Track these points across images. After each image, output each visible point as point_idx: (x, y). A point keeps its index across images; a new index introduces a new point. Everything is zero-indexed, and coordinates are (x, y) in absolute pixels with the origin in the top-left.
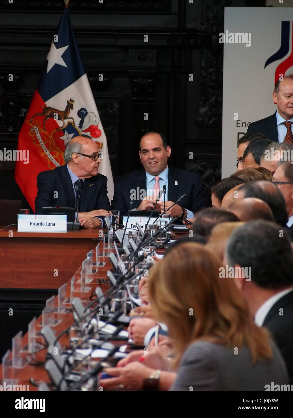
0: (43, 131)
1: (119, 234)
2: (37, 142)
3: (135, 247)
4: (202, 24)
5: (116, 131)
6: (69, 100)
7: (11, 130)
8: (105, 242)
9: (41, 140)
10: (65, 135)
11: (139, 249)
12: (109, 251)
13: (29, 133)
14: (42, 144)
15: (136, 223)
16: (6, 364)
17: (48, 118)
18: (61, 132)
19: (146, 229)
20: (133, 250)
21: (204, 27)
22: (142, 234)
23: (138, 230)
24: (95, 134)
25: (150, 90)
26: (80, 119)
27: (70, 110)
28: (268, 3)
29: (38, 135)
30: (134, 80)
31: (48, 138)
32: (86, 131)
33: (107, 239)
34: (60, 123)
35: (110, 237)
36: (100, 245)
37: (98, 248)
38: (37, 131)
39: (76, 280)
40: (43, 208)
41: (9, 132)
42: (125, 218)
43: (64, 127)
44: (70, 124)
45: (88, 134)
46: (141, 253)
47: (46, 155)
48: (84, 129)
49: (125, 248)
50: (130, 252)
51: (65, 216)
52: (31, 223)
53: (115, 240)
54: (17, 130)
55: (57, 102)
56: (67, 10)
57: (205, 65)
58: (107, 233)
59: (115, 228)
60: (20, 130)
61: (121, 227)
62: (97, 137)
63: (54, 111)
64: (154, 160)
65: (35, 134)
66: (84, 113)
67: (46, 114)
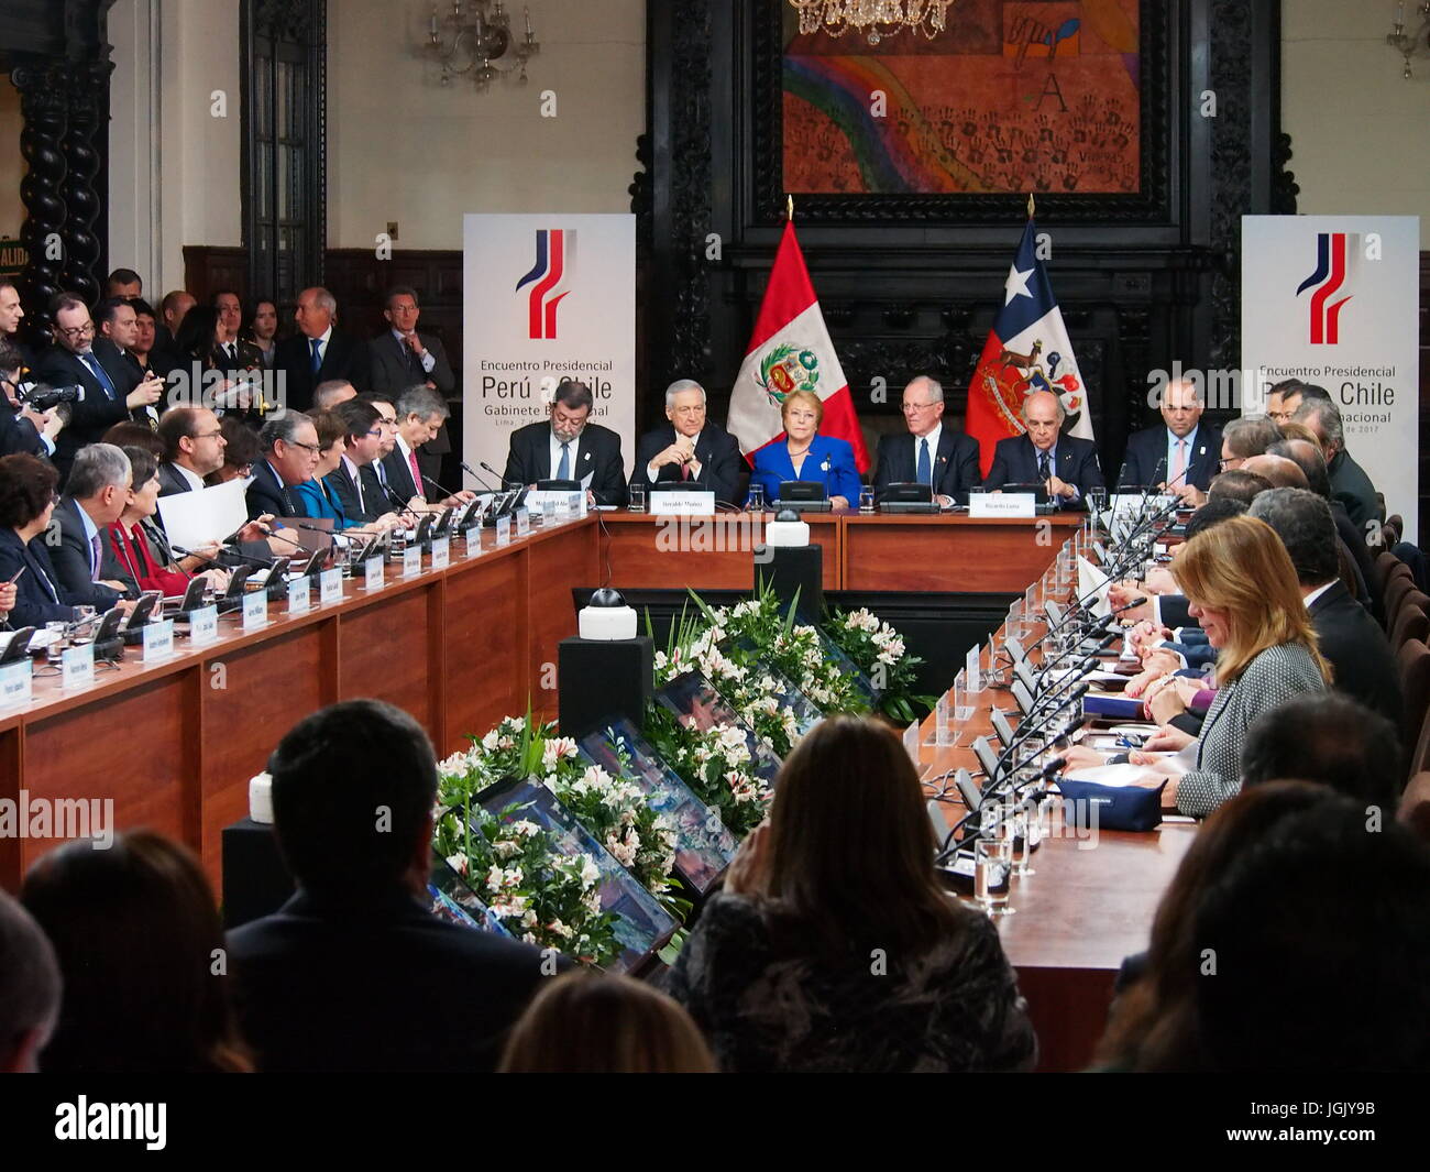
0: (1001, 383)
1: (1106, 517)
2: (994, 397)
3: (1127, 535)
4: (1212, 239)
6: (1035, 342)
7: (958, 383)
8: (1087, 529)
9: (998, 396)
10: (1031, 388)
11: (1132, 537)
12: (1092, 540)
13: (983, 386)
14: (1000, 400)
15: (1129, 504)
16: (958, 687)
17: (1008, 366)
18: (1025, 384)
19: (1141, 511)
20: (1124, 538)
21: (1215, 242)
22: (1136, 518)
23: (1131, 513)
24: (1071, 386)
25: (1144, 327)
26: (1051, 367)
27: (1036, 354)
28: (1298, 211)
29: (995, 389)
30: (1123, 314)
31: (1008, 393)
32: (1059, 382)
33: (1089, 525)
34: (1024, 372)
35: (1093, 523)
36: (1080, 534)
37: (1078, 538)
38: (992, 384)
39: (1049, 579)
40: (1006, 485)
41: (956, 385)
42: (1113, 497)
43: (1029, 378)
44: (1037, 373)
45: (1062, 386)
46: (1135, 543)
47: (1005, 416)
48: (1056, 381)
49: (1114, 535)
50: (1121, 542)
51: (1033, 496)
52: (987, 505)
53: (1101, 527)
54: (966, 383)
55: (1019, 344)
56: (1031, 222)
57: (1218, 293)
58: (1089, 517)
59: (1100, 510)
60: (970, 383)
61: (1108, 508)
62: (1073, 390)
63: (1015, 357)
64: (1182, 422)
65: (991, 387)
66: (1056, 358)
67: (1004, 361)
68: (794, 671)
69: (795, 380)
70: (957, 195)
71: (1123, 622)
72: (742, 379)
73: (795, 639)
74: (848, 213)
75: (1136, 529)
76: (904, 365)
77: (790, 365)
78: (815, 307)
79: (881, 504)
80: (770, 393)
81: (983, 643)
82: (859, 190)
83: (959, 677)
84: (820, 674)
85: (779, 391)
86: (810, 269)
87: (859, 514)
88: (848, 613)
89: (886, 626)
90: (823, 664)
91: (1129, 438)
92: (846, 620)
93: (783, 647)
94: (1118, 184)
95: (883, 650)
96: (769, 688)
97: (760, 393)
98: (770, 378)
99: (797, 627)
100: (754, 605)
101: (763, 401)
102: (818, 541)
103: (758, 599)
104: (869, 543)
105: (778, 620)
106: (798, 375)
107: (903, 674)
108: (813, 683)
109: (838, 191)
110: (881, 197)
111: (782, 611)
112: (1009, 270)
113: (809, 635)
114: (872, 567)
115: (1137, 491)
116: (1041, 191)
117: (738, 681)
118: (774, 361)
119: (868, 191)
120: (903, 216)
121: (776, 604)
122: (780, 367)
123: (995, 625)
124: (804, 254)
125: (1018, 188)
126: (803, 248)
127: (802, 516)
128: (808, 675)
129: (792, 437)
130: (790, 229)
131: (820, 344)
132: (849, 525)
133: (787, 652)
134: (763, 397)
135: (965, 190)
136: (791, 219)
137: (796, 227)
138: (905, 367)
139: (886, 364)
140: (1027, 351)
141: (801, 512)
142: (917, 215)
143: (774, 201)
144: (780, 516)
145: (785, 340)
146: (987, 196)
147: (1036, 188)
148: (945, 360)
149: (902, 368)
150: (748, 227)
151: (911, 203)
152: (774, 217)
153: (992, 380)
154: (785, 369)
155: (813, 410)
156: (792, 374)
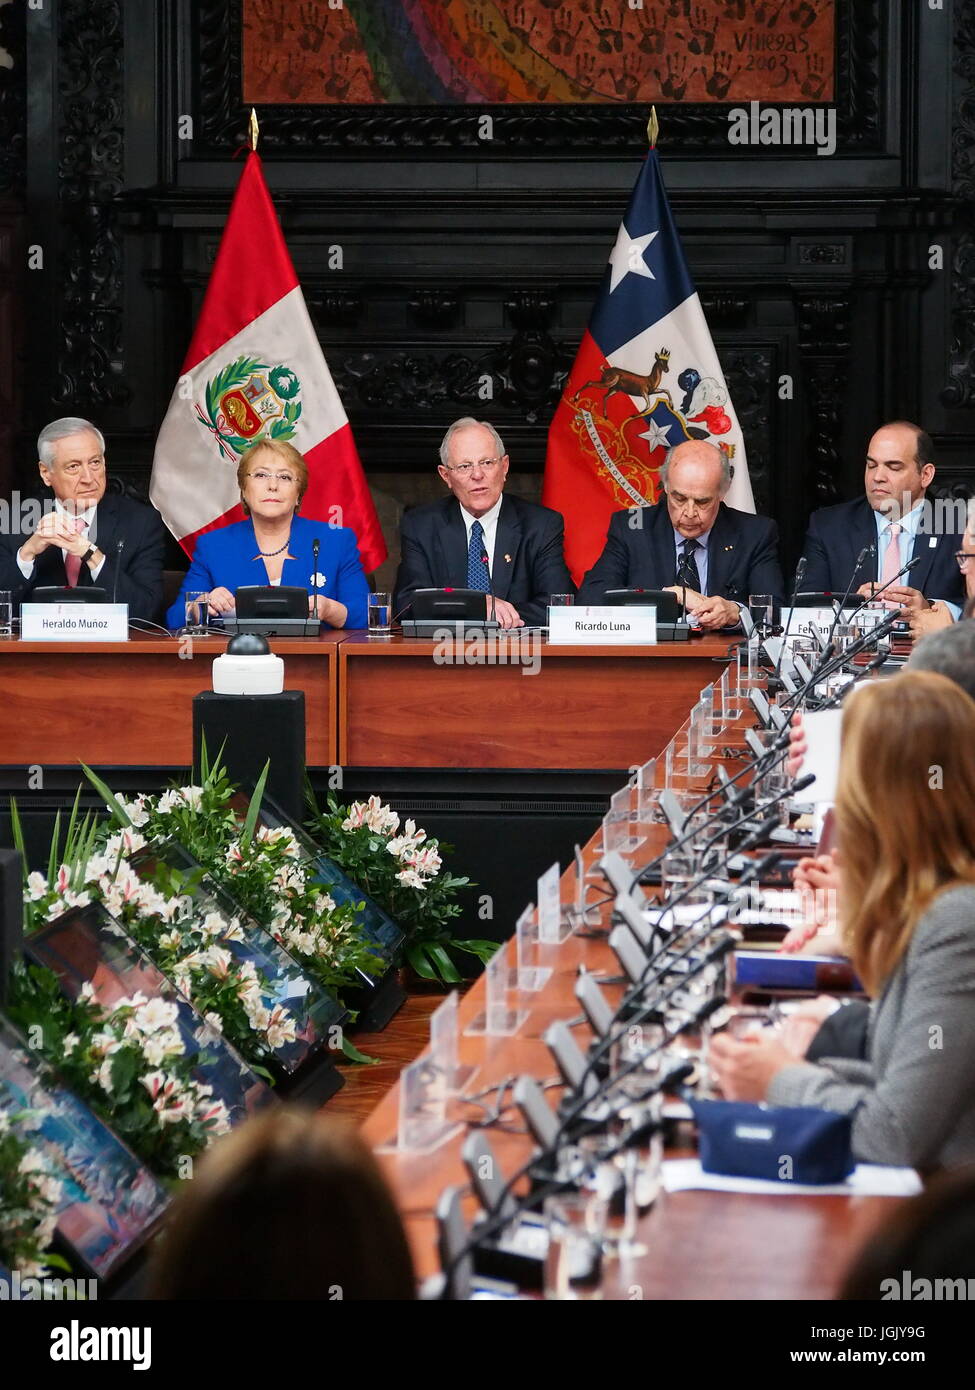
0: (602, 421)
1: (772, 646)
2: (590, 444)
3: (807, 676)
4: (955, 178)
5: (764, 419)
6: (659, 353)
7: (531, 419)
8: (741, 665)
9: (597, 442)
10: (651, 428)
11: (816, 679)
12: (749, 684)
13: (573, 426)
14: (601, 450)
15: (810, 623)
16: (525, 934)
17: (614, 392)
18: (644, 422)
19: (831, 635)
20: (803, 682)
21: (958, 185)
22: (823, 647)
23: (815, 638)
24: (718, 425)
25: (840, 327)
26: (685, 393)
27: (661, 373)
29: (592, 430)
30: (805, 305)
31: (614, 437)
32: (698, 419)
33: (744, 657)
34: (639, 403)
35: (752, 654)
36: (730, 674)
37: (725, 680)
38: (588, 421)
39: (677, 750)
40: (608, 592)
41: (528, 423)
42: (785, 612)
43: (648, 412)
44: (661, 404)
45: (703, 426)
46: (821, 689)
47: (609, 475)
48: (693, 416)
49: (786, 677)
50: (798, 687)
51: (653, 609)
52: (578, 625)
53: (764, 661)
54: (545, 419)
55: (633, 356)
56: (653, 153)
57: (963, 268)
58: (744, 645)
59: (764, 632)
60: (552, 419)
61: (776, 630)
62: (722, 431)
63: (625, 377)
64: (882, 487)
65: (585, 427)
66: (693, 379)
67: (608, 384)
68: (259, 900)
69: (263, 416)
70: (534, 106)
72: (175, 414)
73: (260, 848)
74: (349, 137)
75: (819, 669)
76: (443, 390)
77: (254, 391)
78: (296, 296)
79: (404, 623)
80: (221, 437)
81: (566, 860)
82: (369, 99)
83: (527, 916)
84: (301, 906)
85: (236, 434)
86: (287, 231)
87: (366, 641)
88: (348, 803)
89: (410, 825)
90: (307, 890)
92: (345, 816)
93: (239, 863)
94: (798, 87)
95: (406, 865)
96: (216, 931)
97: (203, 436)
98: (220, 412)
99: (263, 830)
100: (193, 794)
101: (210, 451)
102: (299, 685)
103: (199, 784)
104: (382, 688)
105: (231, 817)
106: (266, 405)
107: (438, 904)
108: (290, 922)
109: (333, 100)
110: (404, 110)
111: (240, 803)
112: (615, 232)
113: (283, 843)
114: (389, 728)
115: (825, 602)
116: (671, 100)
117: (165, 920)
118: (227, 385)
119: (384, 101)
120: (441, 141)
121: (228, 792)
122: (237, 394)
123: (585, 828)
124: (276, 206)
125: (633, 94)
126: (274, 197)
127: (272, 643)
128: (281, 907)
130: (253, 164)
131: (302, 355)
132: (350, 658)
133: (247, 870)
134: (209, 445)
135: (542, 99)
136: (254, 148)
137: (264, 161)
138: (445, 393)
139: (414, 389)
140: (644, 369)
141: (271, 636)
142: (465, 140)
143: (228, 115)
144: (236, 645)
145: (246, 350)
146: (580, 109)
147: (662, 94)
148: (510, 382)
149: (441, 394)
150: (185, 160)
151: (455, 121)
152: (228, 144)
153: (587, 415)
154: (245, 397)
155: (290, 466)
156: (257, 407)
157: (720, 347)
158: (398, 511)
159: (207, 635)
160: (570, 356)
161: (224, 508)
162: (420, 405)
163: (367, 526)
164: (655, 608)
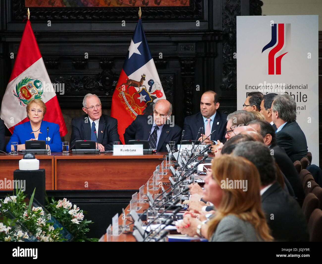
0: (127, 94)
1: (175, 155)
2: (124, 101)
3: (185, 163)
4: (223, 27)
5: (172, 94)
6: (143, 75)
7: (107, 94)
8: (167, 160)
9: (126, 100)
10: (141, 96)
11: (188, 164)
12: (169, 165)
13: (119, 96)
14: (127, 102)
15: (186, 148)
16: (109, 233)
17: (130, 86)
18: (138, 94)
19: (192, 152)
21: (224, 29)
22: (189, 155)
23: (187, 152)
24: (159, 95)
25: (192, 68)
26: (150, 86)
27: (143, 81)
28: (263, 13)
29: (124, 97)
30: (182, 62)
31: (130, 99)
32: (153, 93)
33: (168, 158)
34: (137, 89)
35: (170, 157)
36: (164, 162)
37: (163, 164)
39: (150, 183)
40: (130, 141)
41: (106, 95)
42: (179, 146)
43: (140, 92)
44: (143, 89)
45: (155, 95)
46: (189, 166)
47: (129, 109)
48: (152, 93)
49: (179, 163)
50: (183, 166)
52: (121, 150)
53: (173, 159)
54: (111, 94)
55: (135, 76)
56: (140, 20)
57: (226, 52)
58: (168, 155)
59: (173, 151)
60: (113, 94)
61: (177, 151)
62: (160, 97)
63: (133, 82)
64: (205, 110)
65: (122, 96)
66: (152, 82)
67: (128, 84)
68: (33, 227)
69: (32, 94)
70: (107, 8)
71: (184, 202)
72: (7, 93)
73: (33, 213)
74: (55, 16)
75: (189, 160)
76: (82, 86)
77: (30, 87)
78: (41, 60)
79: (73, 150)
80: (20, 100)
81: (120, 213)
82: (61, 6)
83: (109, 229)
84: (45, 229)
85: (25, 99)
86: (38, 42)
87: (62, 155)
88: (58, 200)
89: (75, 206)
90: (46, 224)
91: (185, 119)
92: (57, 204)
93: (27, 217)
94: (180, 2)
95: (74, 217)
96: (21, 236)
97: (15, 99)
98: (20, 93)
99: (34, 208)
100: (14, 198)
101: (17, 104)
102: (43, 167)
103: (15, 195)
104: (66, 168)
105: (25, 204)
106: (33, 91)
107: (83, 228)
108: (41, 233)
109: (50, 6)
110: (71, 9)
111: (27, 200)
112: (130, 42)
113: (39, 211)
114: (69, 179)
115: (190, 143)
116: (145, 6)
117: (6, 233)
118: (22, 85)
119: (65, 6)
120: (81, 17)
121: (24, 197)
122: (25, 88)
123: (125, 204)
124: (35, 35)
125: (134, 4)
126: (34, 33)
127: (36, 156)
128: (39, 229)
129: (32, 121)
130: (28, 24)
131: (43, 77)
132: (58, 160)
133: (29, 219)
134: (17, 102)
135: (109, 5)
136: (29, 19)
137: (32, 23)
138: (83, 87)
139: (74, 86)
140: (138, 79)
141: (35, 154)
142: (88, 17)
143: (21, 11)
144: (25, 156)
145: (27, 75)
146: (120, 8)
147: (142, 4)
148: (101, 84)
149: (81, 87)
150: (9, 23)
151: (85, 12)
152: (21, 18)
153: (123, 93)
154: (27, 88)
155: (41, 108)
156: (30, 91)
157: (159, 74)
158: (70, 120)
159: (17, 154)
160: (118, 76)
161: (21, 119)
162: (76, 91)
163: (61, 124)
164: (143, 145)
